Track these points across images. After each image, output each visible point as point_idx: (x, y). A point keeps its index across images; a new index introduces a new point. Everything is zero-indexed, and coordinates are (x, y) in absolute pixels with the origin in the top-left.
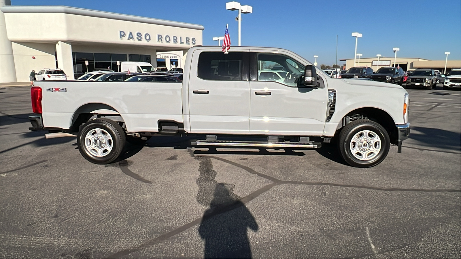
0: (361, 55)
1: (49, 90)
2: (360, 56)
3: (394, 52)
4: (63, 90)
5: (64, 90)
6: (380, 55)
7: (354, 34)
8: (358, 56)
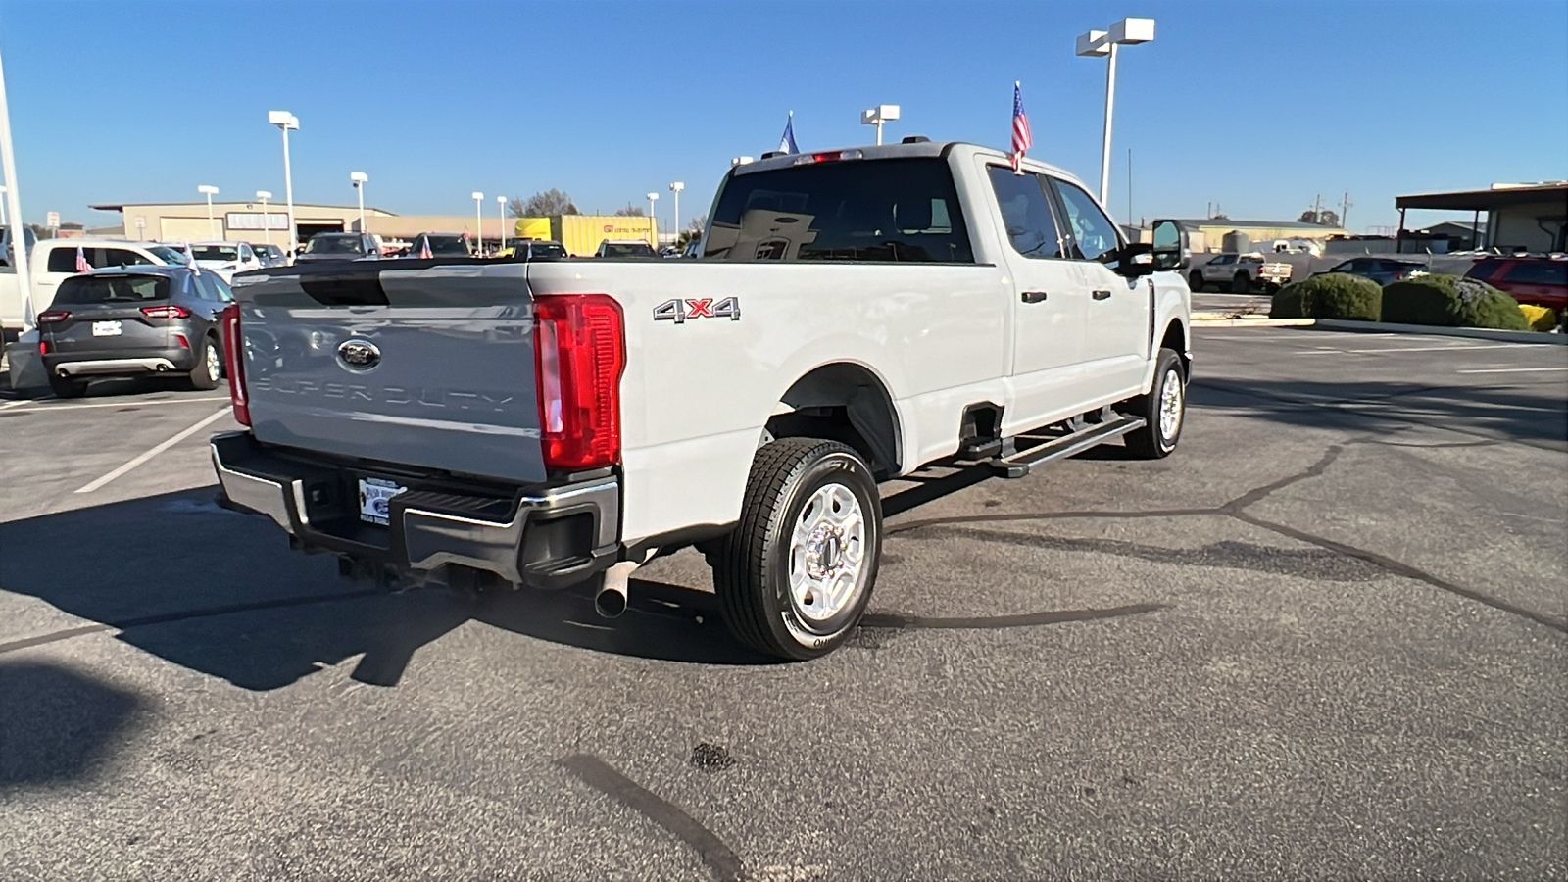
0: (215, 190)
1: (663, 314)
2: (213, 195)
3: (355, 185)
4: (726, 310)
5: (729, 310)
6: (269, 195)
7: (276, 117)
8: (206, 194)
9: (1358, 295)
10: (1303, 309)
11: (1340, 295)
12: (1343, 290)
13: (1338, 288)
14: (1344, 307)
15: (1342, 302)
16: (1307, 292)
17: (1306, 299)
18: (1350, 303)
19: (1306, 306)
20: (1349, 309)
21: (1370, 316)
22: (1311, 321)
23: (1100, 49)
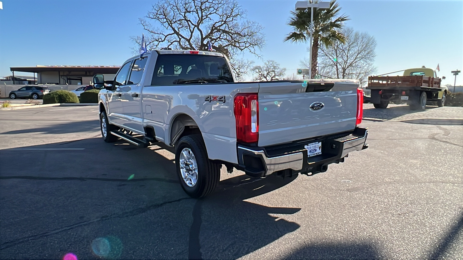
9: (71, 96)
10: (56, 101)
11: (66, 96)
12: (67, 95)
13: (65, 94)
14: (68, 99)
15: (67, 98)
16: (56, 95)
17: (56, 98)
18: (69, 98)
19: (57, 100)
20: (69, 100)
21: (75, 102)
22: (59, 104)
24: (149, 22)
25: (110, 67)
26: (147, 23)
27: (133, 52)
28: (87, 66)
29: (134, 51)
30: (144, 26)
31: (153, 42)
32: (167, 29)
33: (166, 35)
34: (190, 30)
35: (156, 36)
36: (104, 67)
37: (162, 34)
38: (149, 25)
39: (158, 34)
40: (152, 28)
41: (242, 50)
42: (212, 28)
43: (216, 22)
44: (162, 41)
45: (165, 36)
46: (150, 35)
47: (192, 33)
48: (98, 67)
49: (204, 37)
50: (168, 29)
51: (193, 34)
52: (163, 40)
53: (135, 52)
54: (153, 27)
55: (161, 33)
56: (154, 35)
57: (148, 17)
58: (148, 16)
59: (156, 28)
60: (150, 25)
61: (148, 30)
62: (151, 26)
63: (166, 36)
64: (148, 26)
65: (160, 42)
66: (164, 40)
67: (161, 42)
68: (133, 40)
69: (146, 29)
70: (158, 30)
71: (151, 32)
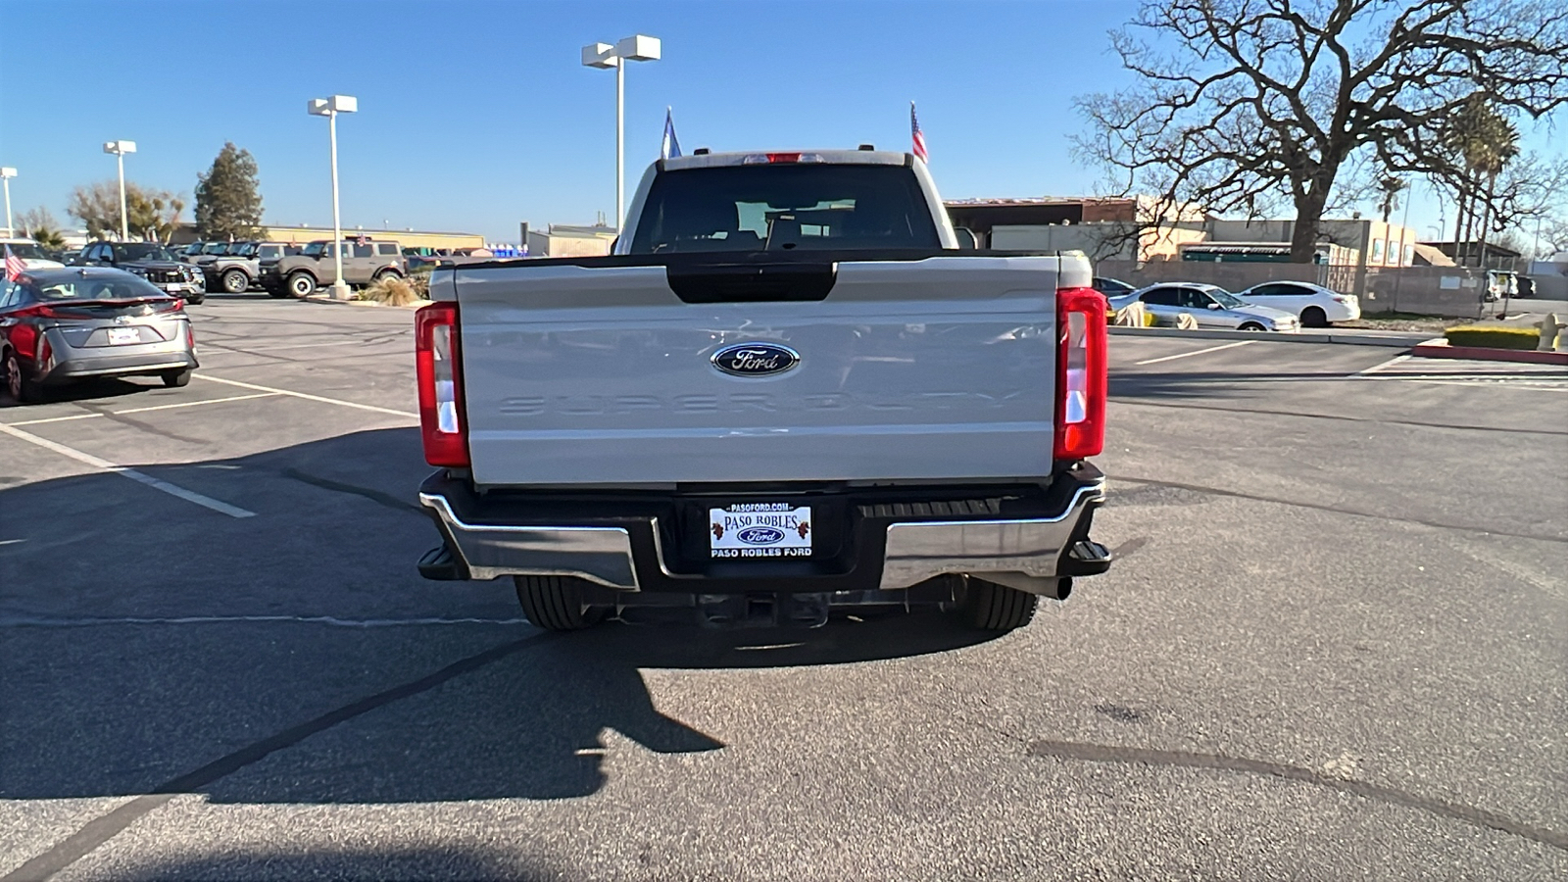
23: (607, 62)
24: (1142, 41)
25: (1034, 201)
26: (1136, 44)
27: (1076, 150)
28: (964, 202)
29: (1078, 145)
30: (1123, 55)
31: (1154, 110)
32: (1204, 58)
33: (1201, 82)
34: (1304, 54)
35: (1168, 89)
36: (1013, 202)
37: (1190, 78)
38: (1144, 52)
39: (1172, 79)
40: (1153, 60)
41: (1536, 114)
42: (1395, 31)
43: (1412, 9)
44: (1187, 104)
45: (1198, 84)
46: (1146, 84)
47: (1309, 62)
48: (996, 203)
49: (1352, 76)
50: (1207, 57)
51: (1313, 64)
52: (1189, 99)
53: (1082, 149)
54: (1156, 57)
55: (1185, 75)
56: (1160, 84)
57: (1137, 23)
58: (1137, 18)
59: (1168, 61)
60: (1147, 50)
61: (1139, 70)
62: (1151, 54)
63: (1202, 86)
64: (1138, 55)
65: (1176, 107)
66: (1194, 101)
67: (1183, 108)
68: (1084, 109)
69: (1133, 67)
70: (1176, 65)
71: (1148, 76)
